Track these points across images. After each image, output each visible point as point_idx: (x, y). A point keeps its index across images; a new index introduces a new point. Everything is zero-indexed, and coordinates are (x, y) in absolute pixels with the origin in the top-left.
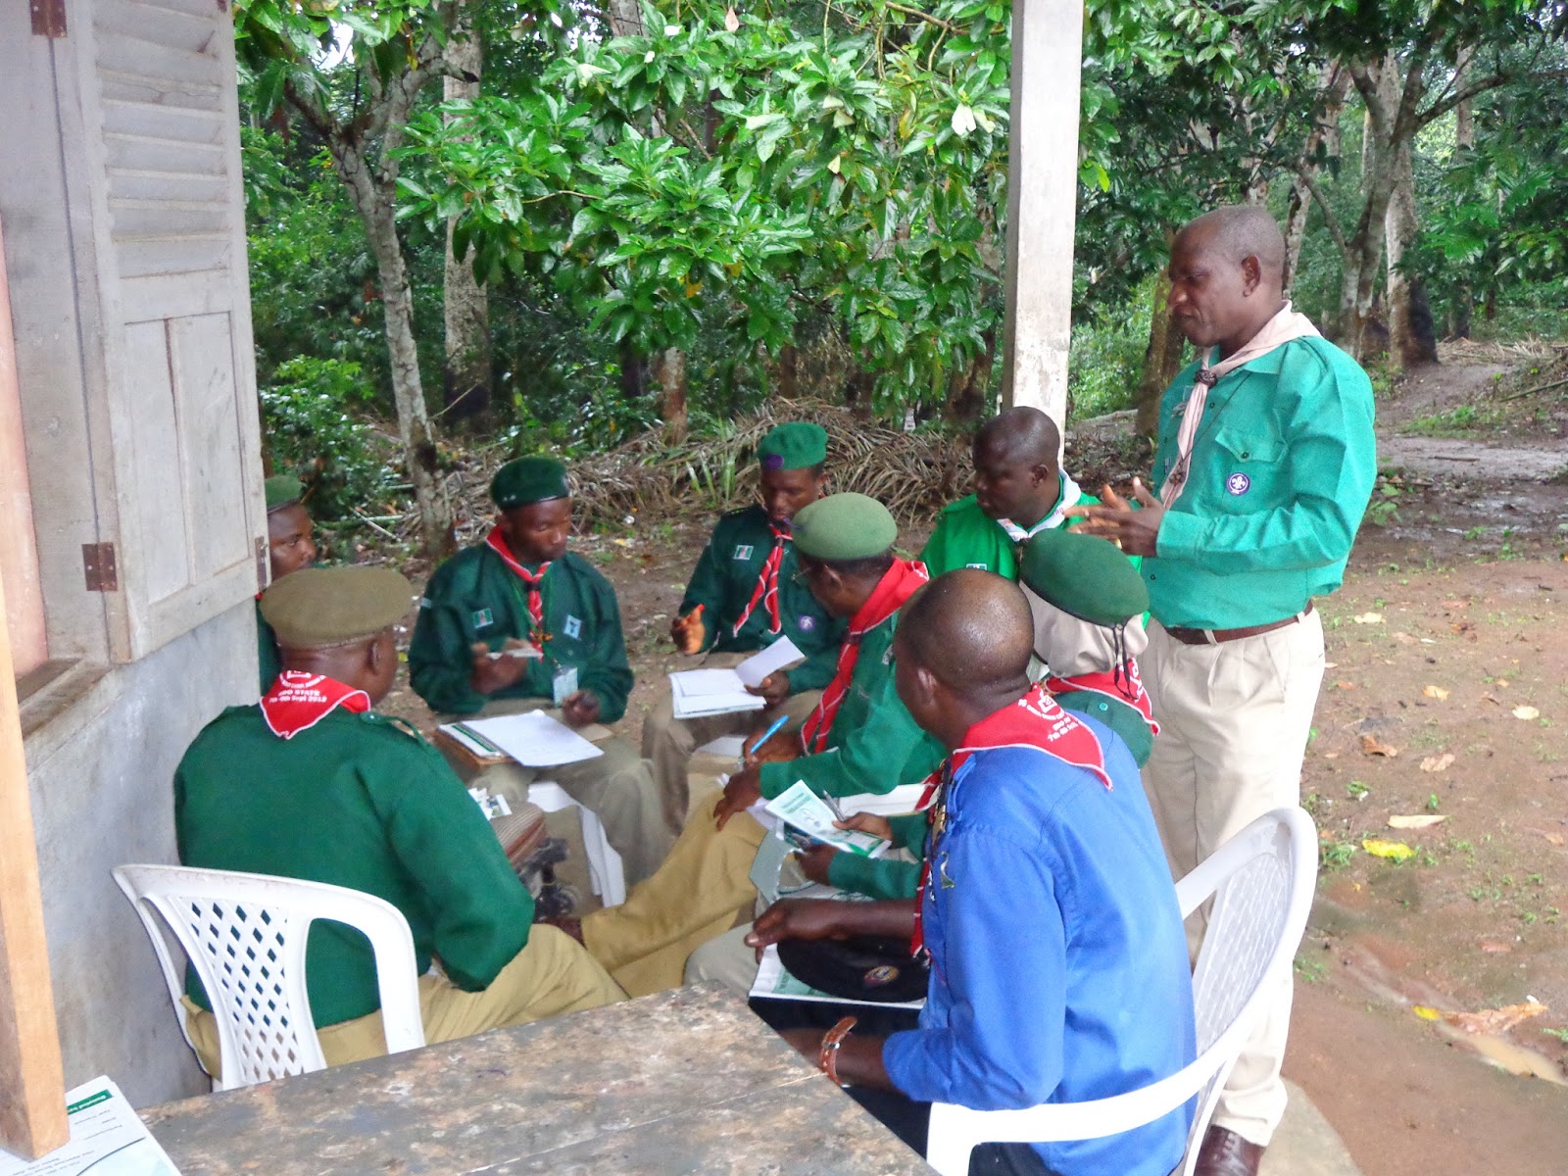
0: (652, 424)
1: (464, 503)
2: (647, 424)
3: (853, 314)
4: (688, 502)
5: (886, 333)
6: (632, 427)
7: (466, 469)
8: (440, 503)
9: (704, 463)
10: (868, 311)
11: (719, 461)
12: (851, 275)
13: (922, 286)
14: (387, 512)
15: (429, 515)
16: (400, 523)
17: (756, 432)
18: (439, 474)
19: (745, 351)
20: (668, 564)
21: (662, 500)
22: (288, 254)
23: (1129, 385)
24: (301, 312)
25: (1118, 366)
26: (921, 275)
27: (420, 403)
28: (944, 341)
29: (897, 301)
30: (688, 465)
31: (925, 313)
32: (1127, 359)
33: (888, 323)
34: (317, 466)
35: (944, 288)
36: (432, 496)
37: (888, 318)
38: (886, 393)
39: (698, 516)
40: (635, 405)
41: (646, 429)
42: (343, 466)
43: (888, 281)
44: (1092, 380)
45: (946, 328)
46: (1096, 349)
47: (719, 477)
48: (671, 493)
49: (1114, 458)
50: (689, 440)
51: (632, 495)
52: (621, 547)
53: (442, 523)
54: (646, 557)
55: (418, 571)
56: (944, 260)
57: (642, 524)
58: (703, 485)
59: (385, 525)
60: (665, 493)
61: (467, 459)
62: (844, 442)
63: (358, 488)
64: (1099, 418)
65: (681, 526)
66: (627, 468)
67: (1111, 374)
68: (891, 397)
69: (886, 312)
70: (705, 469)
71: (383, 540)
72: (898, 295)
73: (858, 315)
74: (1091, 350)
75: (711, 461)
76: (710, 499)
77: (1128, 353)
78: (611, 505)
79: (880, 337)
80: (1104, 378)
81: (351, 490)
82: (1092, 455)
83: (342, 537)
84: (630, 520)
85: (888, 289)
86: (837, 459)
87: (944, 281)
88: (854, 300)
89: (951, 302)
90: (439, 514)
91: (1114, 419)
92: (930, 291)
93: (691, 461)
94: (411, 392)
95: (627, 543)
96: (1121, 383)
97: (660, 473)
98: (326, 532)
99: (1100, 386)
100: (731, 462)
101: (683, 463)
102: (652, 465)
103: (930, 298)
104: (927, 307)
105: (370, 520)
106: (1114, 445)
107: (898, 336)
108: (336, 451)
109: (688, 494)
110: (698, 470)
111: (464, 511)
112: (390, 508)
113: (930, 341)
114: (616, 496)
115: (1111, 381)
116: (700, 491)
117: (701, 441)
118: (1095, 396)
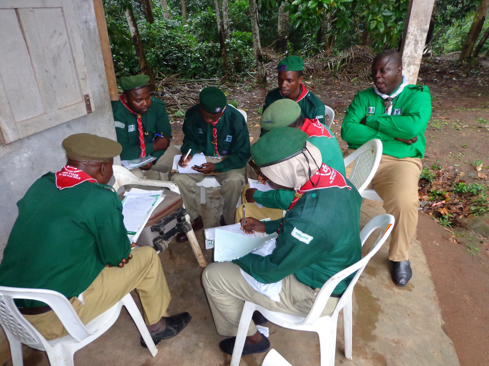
0: (322, 51)
1: (271, 70)
2: (320, 51)
3: (369, 20)
4: (327, 73)
5: (379, 27)
6: (317, 51)
7: (274, 61)
8: (263, 70)
9: (332, 62)
10: (374, 19)
11: (336, 62)
12: (371, 7)
13: (393, 11)
14: (254, 71)
15: (260, 73)
16: (256, 74)
17: (348, 55)
18: (263, 63)
19: (336, 31)
20: (318, 89)
21: (320, 72)
22: (244, 5)
23: (462, 44)
24: (245, 20)
25: (460, 38)
26: (395, 8)
27: (259, 44)
28: (397, 29)
29: (384, 16)
30: (328, 63)
31: (393, 20)
32: (463, 36)
33: (379, 23)
34: (238, 59)
35: (401, 12)
36: (261, 68)
37: (380, 21)
38: (376, 45)
39: (328, 77)
40: (319, 46)
41: (320, 53)
42: (245, 59)
43: (382, 9)
44: (451, 42)
45: (399, 25)
46: (454, 33)
47: (335, 66)
48: (323, 70)
49: (450, 66)
50: (330, 56)
51: (312, 70)
52: (307, 84)
53: (263, 75)
54: (313, 87)
55: (256, 87)
56: (402, 2)
57: (314, 78)
58: (331, 68)
59: (252, 74)
60: (321, 70)
61: (274, 59)
62: (371, 58)
63: (247, 65)
64: (451, 53)
65: (324, 79)
66: (312, 63)
67: (457, 41)
68: (378, 46)
69: (379, 19)
70: (333, 64)
71: (251, 78)
72: (384, 14)
73: (371, 20)
74: (453, 34)
75: (334, 62)
76: (332, 72)
77: (464, 35)
78: (307, 72)
79: (376, 28)
80: (455, 42)
81: (246, 65)
82: (444, 65)
83: (241, 77)
84: (311, 77)
85: (382, 12)
86: (369, 63)
87: (401, 9)
88: (370, 15)
89: (402, 16)
90: (262, 73)
91: (455, 54)
92: (396, 13)
93: (329, 62)
94: (257, 41)
95: (309, 83)
96: (460, 43)
97: (321, 65)
98: (238, 76)
99: (453, 44)
100: (339, 63)
101: (327, 62)
102: (319, 62)
103: (395, 15)
104: (394, 18)
105: (249, 73)
106: (451, 62)
107: (382, 27)
108: (243, 56)
109: (327, 70)
110: (331, 64)
111: (271, 72)
112: (254, 70)
113: (393, 29)
114: (308, 70)
115: (457, 43)
116: (330, 70)
117: (333, 57)
118: (451, 47)
